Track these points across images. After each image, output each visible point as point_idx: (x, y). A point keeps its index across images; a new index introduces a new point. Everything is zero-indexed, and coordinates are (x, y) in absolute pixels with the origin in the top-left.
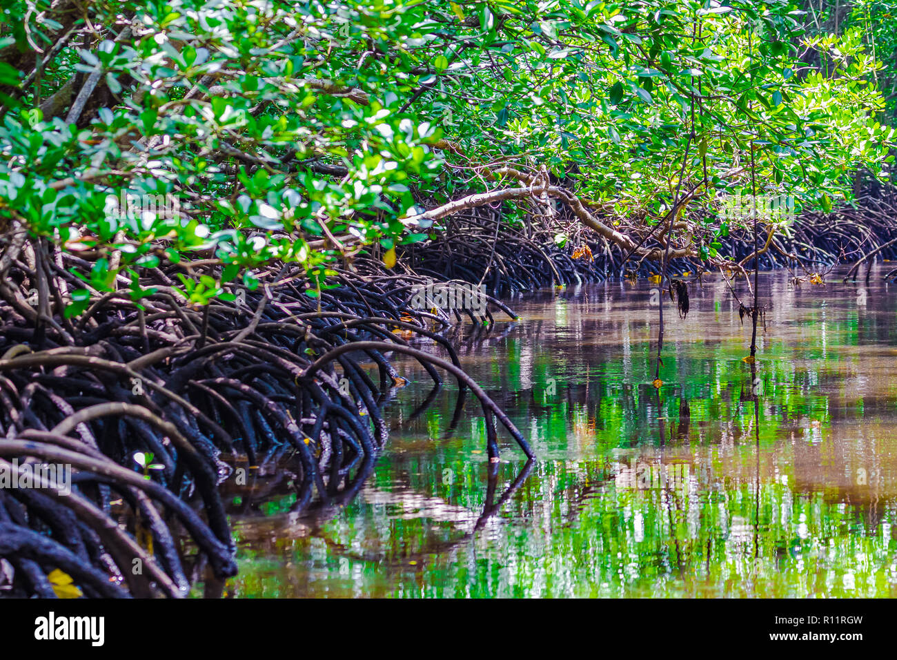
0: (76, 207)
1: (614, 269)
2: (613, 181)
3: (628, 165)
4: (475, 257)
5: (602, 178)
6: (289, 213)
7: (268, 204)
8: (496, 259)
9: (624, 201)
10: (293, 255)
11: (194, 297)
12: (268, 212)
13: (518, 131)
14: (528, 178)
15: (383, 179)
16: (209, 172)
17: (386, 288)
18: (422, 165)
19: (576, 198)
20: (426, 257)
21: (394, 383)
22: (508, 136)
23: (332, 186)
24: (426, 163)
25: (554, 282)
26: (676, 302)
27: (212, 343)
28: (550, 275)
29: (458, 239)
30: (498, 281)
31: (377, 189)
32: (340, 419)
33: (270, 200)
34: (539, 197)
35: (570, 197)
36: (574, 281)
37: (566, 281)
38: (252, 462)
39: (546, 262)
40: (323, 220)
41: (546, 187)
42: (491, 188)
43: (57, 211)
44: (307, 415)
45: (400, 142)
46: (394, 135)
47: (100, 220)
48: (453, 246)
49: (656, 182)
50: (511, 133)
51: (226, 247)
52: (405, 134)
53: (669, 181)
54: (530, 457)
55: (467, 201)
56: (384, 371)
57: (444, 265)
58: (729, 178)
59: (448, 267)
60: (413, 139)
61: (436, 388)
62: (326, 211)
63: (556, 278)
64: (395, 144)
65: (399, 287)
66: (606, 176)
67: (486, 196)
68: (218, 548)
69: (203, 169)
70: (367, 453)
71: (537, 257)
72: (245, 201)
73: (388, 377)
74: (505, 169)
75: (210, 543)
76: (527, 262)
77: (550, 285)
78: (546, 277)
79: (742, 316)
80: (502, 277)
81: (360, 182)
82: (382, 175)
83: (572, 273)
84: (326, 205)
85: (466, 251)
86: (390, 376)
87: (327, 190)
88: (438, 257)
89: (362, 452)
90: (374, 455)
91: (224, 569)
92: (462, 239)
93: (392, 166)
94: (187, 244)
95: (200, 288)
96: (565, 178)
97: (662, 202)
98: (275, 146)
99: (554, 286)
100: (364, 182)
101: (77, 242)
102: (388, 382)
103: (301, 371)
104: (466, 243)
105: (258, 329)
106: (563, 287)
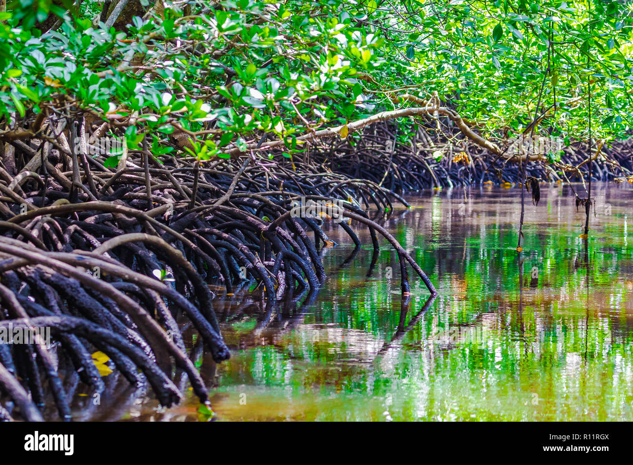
0: (113, 88)
1: (476, 178)
2: (486, 105)
3: (497, 93)
4: (376, 165)
5: (478, 102)
6: (271, 96)
7: (256, 89)
8: (392, 167)
9: (493, 120)
10: (273, 127)
11: (200, 155)
12: (256, 94)
13: (417, 68)
14: (422, 102)
15: (340, 73)
16: (211, 66)
17: (315, 183)
18: (369, 63)
19: (459, 116)
20: (341, 165)
21: (325, 244)
22: (410, 71)
23: (304, 76)
24: (372, 62)
25: (433, 185)
26: (531, 193)
27: (199, 205)
28: (430, 179)
29: (365, 153)
30: (393, 183)
31: (336, 79)
32: (292, 262)
33: (258, 86)
34: (432, 114)
35: (455, 115)
36: (447, 185)
37: (441, 185)
38: (229, 291)
39: (427, 170)
40: (294, 102)
41: (438, 107)
42: (397, 108)
43: (100, 91)
44: (268, 259)
45: (353, 46)
46: (348, 42)
47: (132, 98)
48: (361, 157)
49: (517, 106)
50: (412, 69)
51: (224, 120)
52: (357, 42)
53: (527, 106)
54: (432, 292)
55: (380, 116)
56: (318, 236)
57: (354, 170)
58: (570, 105)
59: (357, 171)
60: (361, 45)
61: (357, 249)
62: (297, 95)
63: (435, 182)
64: (349, 49)
65: (324, 182)
66: (481, 100)
67: (393, 113)
68: (216, 338)
69: (207, 64)
70: (312, 287)
71: (421, 167)
72: (238, 87)
73: (321, 241)
74: (407, 95)
75: (211, 334)
76: (413, 170)
77: (430, 187)
78: (427, 181)
79: (577, 205)
80: (396, 180)
81: (323, 75)
82: (340, 70)
83: (446, 179)
84: (298, 91)
85: (370, 161)
86: (323, 239)
87: (299, 79)
88: (350, 165)
89: (308, 287)
90: (317, 289)
91: (220, 353)
92: (367, 152)
93: (347, 63)
94: (197, 117)
95: (205, 149)
96: (450, 102)
97: (521, 122)
98: (261, 48)
99: (433, 189)
100: (326, 74)
101: (114, 113)
102: (321, 243)
103: (265, 227)
104: (370, 155)
105: (231, 197)
106: (440, 188)
